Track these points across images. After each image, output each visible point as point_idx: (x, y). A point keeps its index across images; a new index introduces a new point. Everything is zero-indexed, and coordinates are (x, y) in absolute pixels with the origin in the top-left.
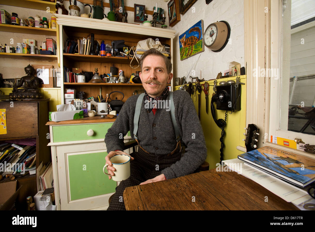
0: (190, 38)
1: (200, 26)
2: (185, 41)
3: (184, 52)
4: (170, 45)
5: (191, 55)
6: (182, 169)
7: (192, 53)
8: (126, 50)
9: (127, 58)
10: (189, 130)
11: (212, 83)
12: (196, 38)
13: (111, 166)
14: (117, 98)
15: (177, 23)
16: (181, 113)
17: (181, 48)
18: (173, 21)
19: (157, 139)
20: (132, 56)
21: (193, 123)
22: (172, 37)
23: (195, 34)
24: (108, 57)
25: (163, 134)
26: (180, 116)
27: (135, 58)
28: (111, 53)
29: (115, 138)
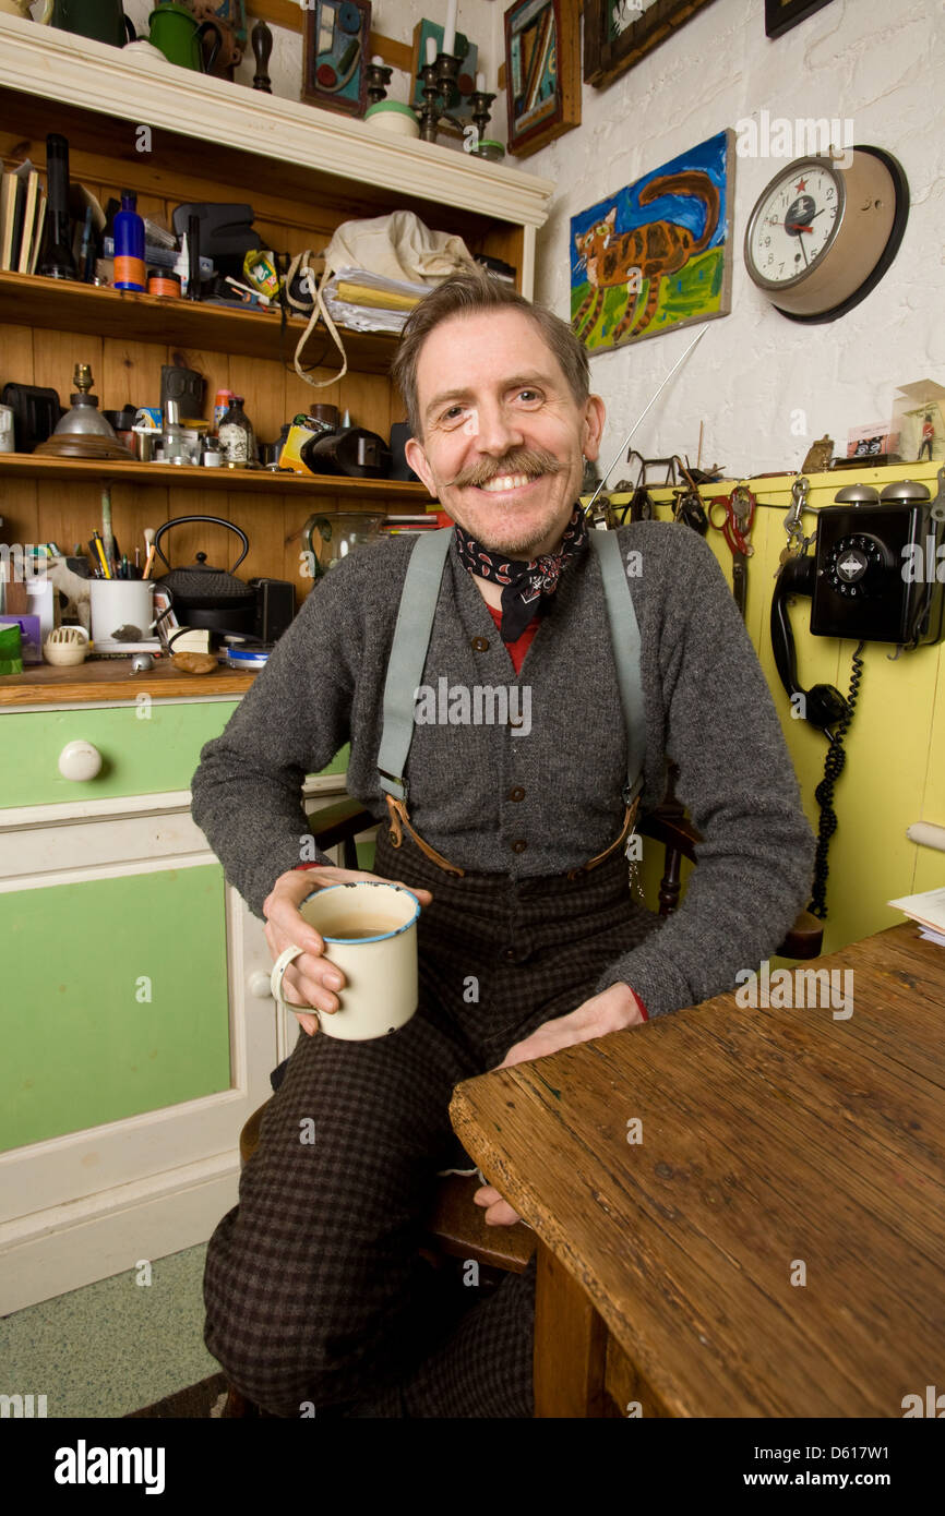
0: (643, 231)
1: (720, 168)
2: (609, 247)
3: (596, 314)
4: (512, 265)
5: (642, 333)
6: (720, 950)
7: (654, 320)
8: (260, 273)
9: (279, 322)
10: (724, 742)
11: (775, 493)
12: (685, 238)
13: (322, 956)
14: (202, 557)
15: (556, 139)
16: (679, 648)
17: (579, 288)
18: (535, 122)
19: (526, 799)
20: (298, 311)
21: (745, 707)
22: (529, 217)
23: (679, 209)
24: (160, 299)
25: (565, 769)
26: (672, 669)
27: (321, 321)
28: (177, 279)
29: (260, 790)
